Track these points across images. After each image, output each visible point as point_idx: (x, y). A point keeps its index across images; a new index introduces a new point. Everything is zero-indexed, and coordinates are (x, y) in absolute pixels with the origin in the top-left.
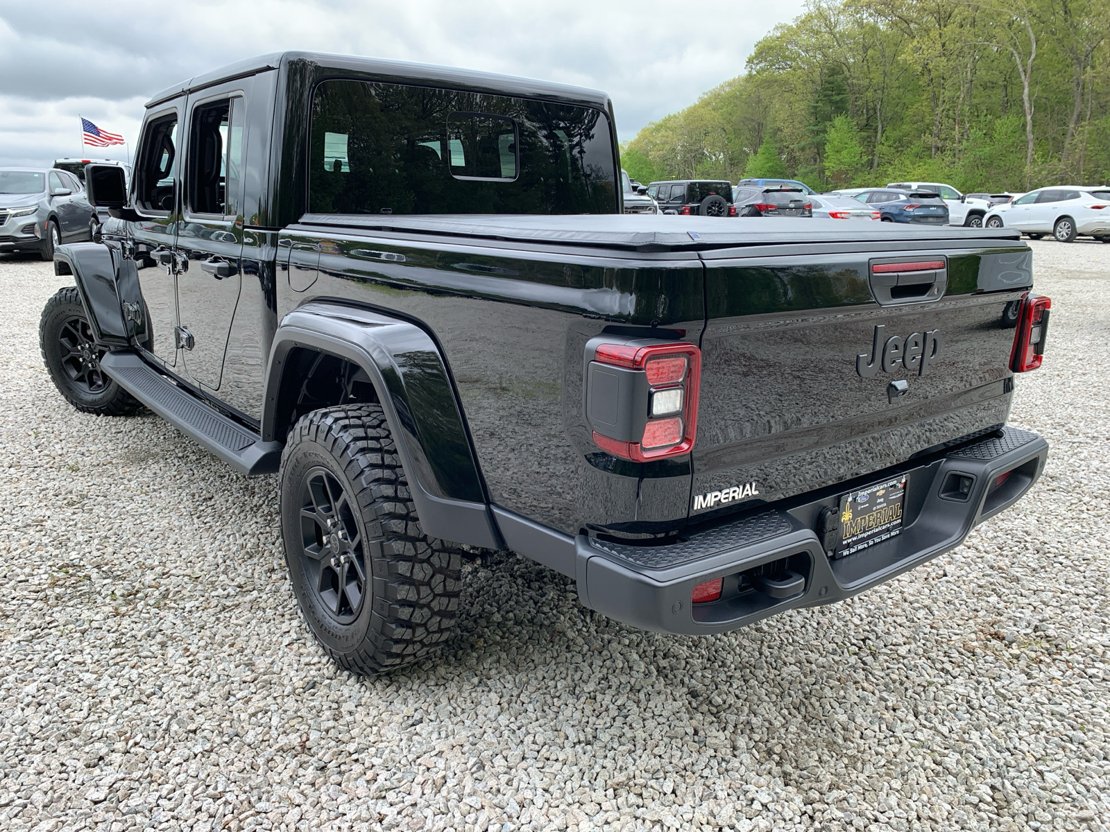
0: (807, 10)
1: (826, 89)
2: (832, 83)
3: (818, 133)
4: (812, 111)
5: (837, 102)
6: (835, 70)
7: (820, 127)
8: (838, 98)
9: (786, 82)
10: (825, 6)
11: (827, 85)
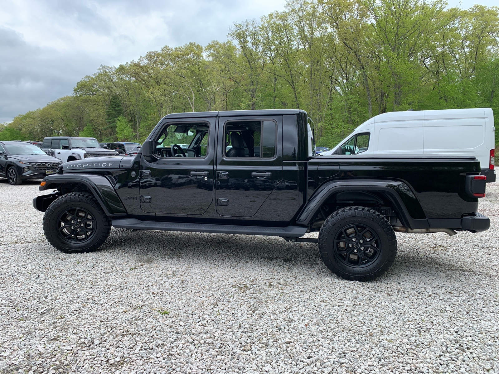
0: (100, 72)
1: (113, 105)
2: (115, 102)
3: (111, 123)
4: (108, 113)
5: (118, 110)
6: (115, 97)
7: (112, 120)
8: (118, 109)
9: (94, 101)
10: (107, 71)
11: (113, 103)
